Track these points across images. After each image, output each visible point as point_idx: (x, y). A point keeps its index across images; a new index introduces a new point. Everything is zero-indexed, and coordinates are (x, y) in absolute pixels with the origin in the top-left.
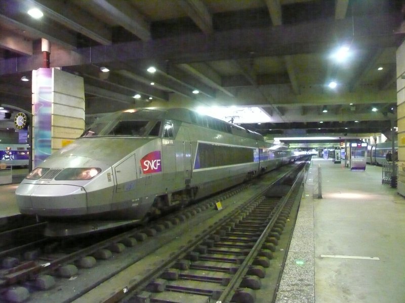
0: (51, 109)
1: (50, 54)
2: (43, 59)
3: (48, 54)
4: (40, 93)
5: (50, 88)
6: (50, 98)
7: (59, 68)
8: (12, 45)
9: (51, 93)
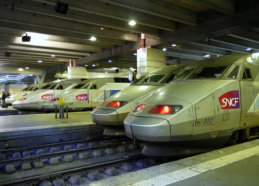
0: (146, 70)
1: (145, 39)
2: (142, 43)
3: (145, 40)
4: (141, 61)
5: (145, 58)
6: (145, 63)
7: (150, 47)
8: (127, 38)
9: (145, 61)
